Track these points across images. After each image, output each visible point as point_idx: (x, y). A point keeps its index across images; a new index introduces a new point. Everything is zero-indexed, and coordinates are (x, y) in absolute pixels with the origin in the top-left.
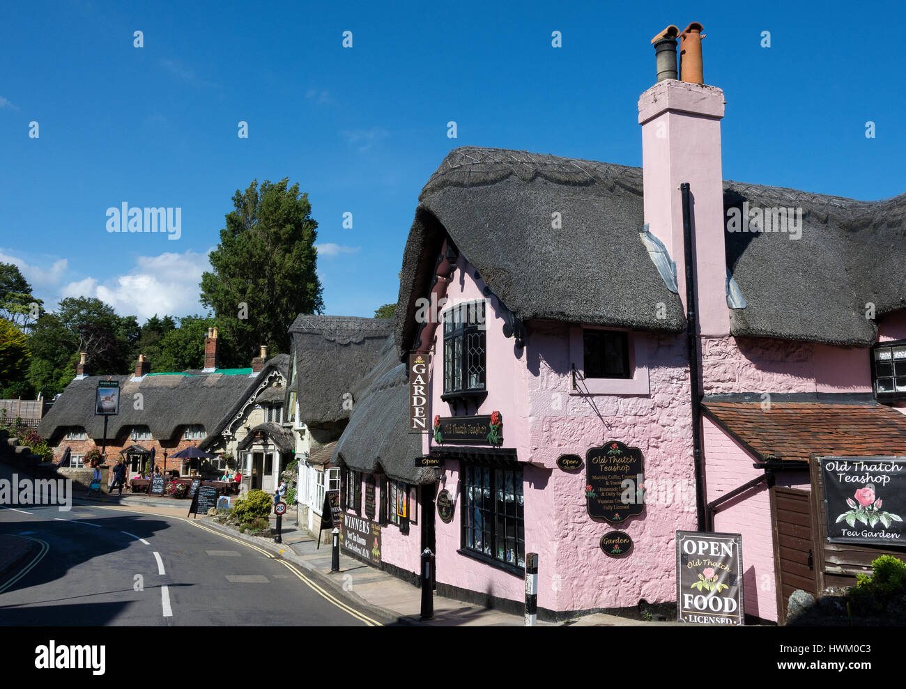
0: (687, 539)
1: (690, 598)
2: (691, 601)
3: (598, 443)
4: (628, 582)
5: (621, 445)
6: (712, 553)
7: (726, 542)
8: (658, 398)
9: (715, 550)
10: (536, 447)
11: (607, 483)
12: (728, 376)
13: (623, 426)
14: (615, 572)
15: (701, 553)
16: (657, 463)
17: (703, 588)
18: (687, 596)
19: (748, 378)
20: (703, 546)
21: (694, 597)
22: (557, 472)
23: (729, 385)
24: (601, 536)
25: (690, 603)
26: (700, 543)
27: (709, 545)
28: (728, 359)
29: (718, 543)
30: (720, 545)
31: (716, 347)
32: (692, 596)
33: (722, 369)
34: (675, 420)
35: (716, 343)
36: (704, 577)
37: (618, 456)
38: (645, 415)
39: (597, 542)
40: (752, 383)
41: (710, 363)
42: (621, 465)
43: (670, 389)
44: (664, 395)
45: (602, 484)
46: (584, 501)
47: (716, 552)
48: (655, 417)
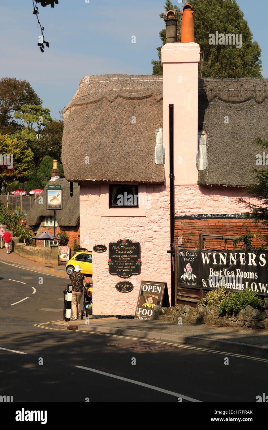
0: (145, 284)
1: (141, 310)
2: (141, 312)
3: (116, 240)
4: (131, 305)
5: (128, 241)
6: (153, 291)
7: (159, 286)
8: (152, 218)
9: (154, 290)
10: (83, 241)
11: (120, 259)
12: (195, 206)
13: (131, 232)
14: (124, 300)
15: (149, 291)
16: (150, 249)
17: (147, 306)
18: (140, 309)
19: (209, 206)
20: (150, 288)
21: (143, 310)
22: (94, 253)
23: (197, 210)
24: (116, 283)
25: (140, 312)
26: (149, 286)
27: (153, 287)
28: (197, 197)
29: (156, 287)
30: (157, 287)
31: (190, 191)
32: (142, 309)
33: (192, 202)
34: (161, 229)
35: (189, 189)
36: (148, 301)
37: (126, 246)
38: (144, 226)
39: (114, 286)
40: (212, 209)
41: (185, 199)
42: (128, 250)
43: (159, 213)
44: (156, 216)
45: (117, 259)
46: (108, 267)
47: (154, 291)
48: (150, 227)
